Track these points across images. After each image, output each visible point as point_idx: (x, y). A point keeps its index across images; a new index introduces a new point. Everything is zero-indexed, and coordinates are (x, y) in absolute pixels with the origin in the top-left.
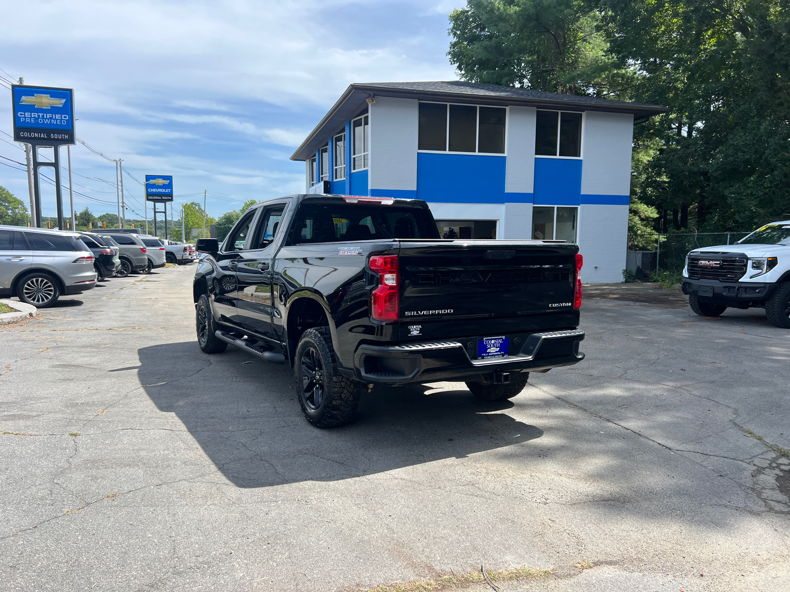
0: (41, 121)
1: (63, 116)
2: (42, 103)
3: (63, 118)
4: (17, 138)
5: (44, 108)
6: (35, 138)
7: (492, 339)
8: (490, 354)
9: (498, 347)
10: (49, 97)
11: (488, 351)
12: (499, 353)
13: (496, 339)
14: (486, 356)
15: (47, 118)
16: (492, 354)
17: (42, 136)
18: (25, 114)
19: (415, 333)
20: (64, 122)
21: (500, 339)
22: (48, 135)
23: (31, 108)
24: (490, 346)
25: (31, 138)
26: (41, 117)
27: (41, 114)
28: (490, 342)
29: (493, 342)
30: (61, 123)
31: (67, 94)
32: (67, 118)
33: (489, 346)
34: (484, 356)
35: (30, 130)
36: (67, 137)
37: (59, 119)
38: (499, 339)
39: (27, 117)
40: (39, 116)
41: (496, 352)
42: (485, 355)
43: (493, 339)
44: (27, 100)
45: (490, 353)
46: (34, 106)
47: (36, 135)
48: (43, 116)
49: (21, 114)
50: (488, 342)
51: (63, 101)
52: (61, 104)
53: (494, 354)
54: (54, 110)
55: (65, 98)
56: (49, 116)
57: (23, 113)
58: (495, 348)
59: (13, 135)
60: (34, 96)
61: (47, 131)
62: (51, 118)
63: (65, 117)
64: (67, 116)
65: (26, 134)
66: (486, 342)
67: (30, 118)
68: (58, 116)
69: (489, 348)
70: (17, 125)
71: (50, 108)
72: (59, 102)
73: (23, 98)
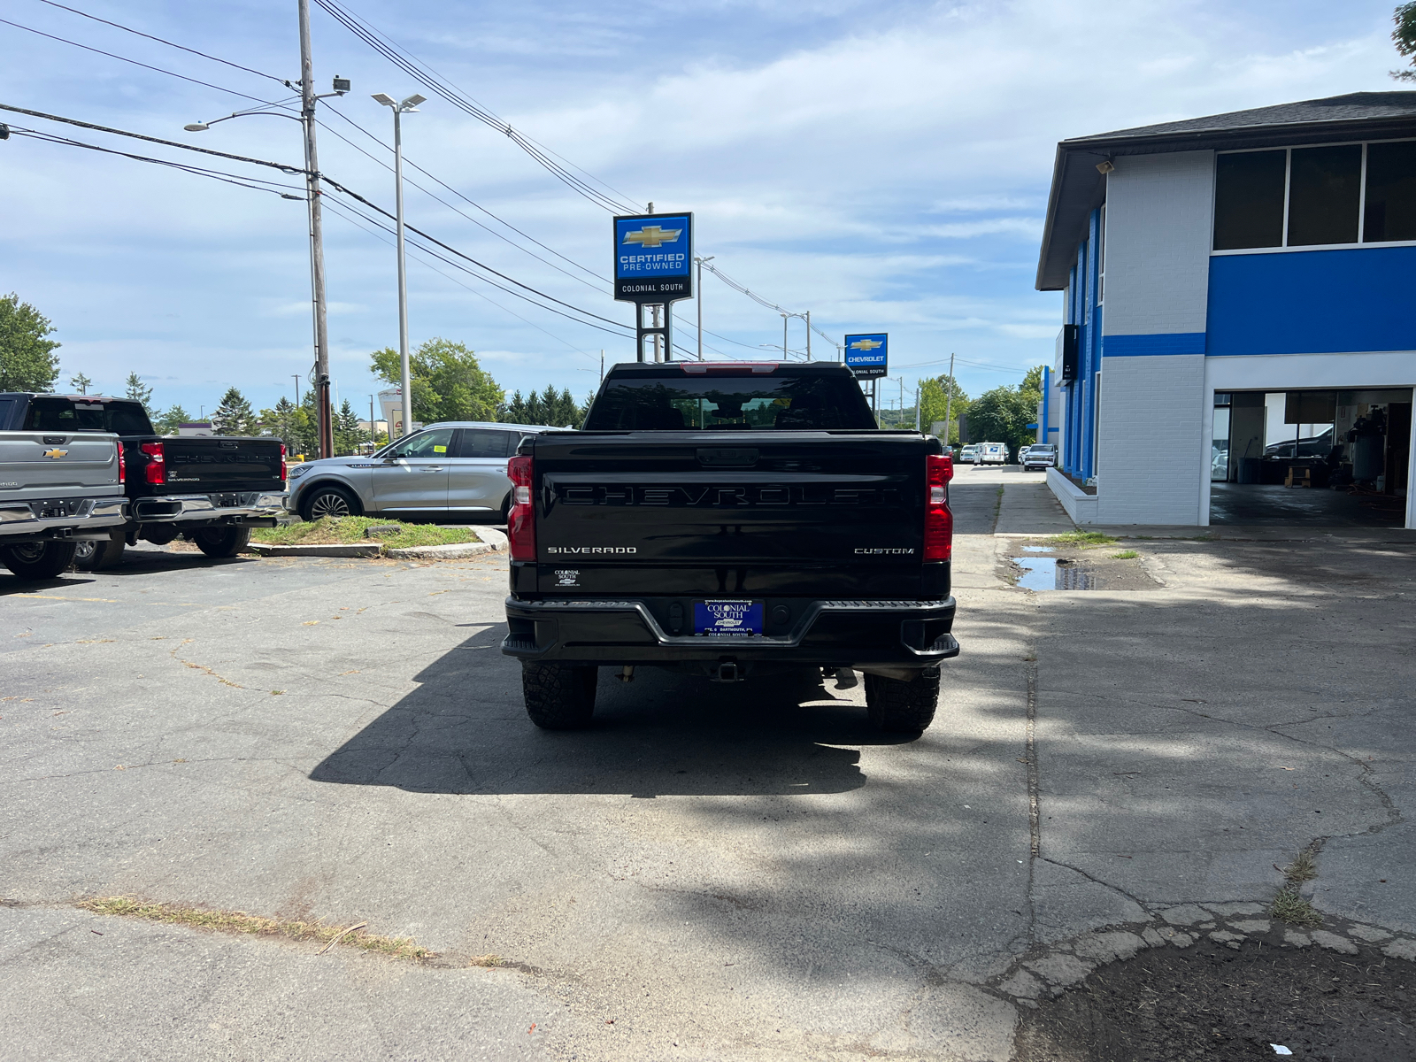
0: (648, 266)
1: (677, 255)
2: (650, 239)
3: (677, 259)
4: (620, 295)
5: (653, 246)
6: (641, 293)
7: (724, 604)
8: (721, 629)
9: (739, 619)
10: (660, 230)
11: (717, 624)
12: (743, 630)
13: (733, 604)
14: (714, 632)
15: (656, 261)
16: (726, 629)
17: (650, 289)
18: (629, 259)
19: (568, 582)
20: (678, 265)
21: (743, 604)
22: (658, 287)
23: (637, 249)
24: (722, 615)
25: (636, 293)
26: (649, 260)
27: (649, 257)
28: (720, 608)
29: (726, 608)
30: (675, 266)
31: (683, 221)
32: (683, 259)
33: (719, 616)
34: (709, 631)
35: (634, 281)
36: (681, 287)
37: (672, 260)
38: (740, 604)
39: (632, 262)
40: (646, 259)
41: (735, 627)
42: (711, 629)
43: (729, 604)
44: (633, 237)
45: (722, 627)
46: (641, 244)
47: (642, 288)
48: (652, 258)
49: (624, 260)
50: (716, 608)
51: (678, 232)
52: (676, 237)
53: (732, 630)
54: (667, 248)
55: (679, 228)
56: (659, 257)
57: (627, 258)
58: (732, 620)
59: (613, 294)
60: (641, 230)
61: (657, 280)
62: (661, 261)
63: (680, 257)
64: (683, 255)
65: (630, 289)
66: (711, 608)
67: (635, 264)
68: (670, 257)
69: (719, 619)
70: (619, 276)
71: (660, 245)
72: (673, 235)
73: (628, 235)
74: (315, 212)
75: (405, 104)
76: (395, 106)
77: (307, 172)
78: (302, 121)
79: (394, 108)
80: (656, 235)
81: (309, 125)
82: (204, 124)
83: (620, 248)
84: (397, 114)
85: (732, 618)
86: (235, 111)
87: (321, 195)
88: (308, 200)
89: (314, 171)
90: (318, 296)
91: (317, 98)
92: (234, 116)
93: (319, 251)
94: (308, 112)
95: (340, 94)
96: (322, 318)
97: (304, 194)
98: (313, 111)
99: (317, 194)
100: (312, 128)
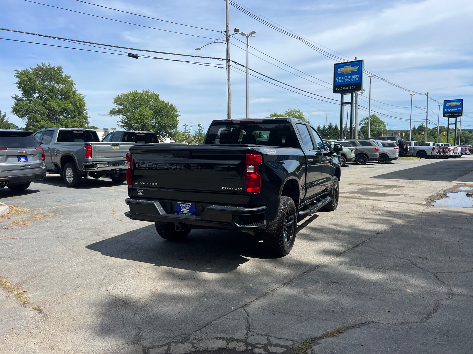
0: (346, 80)
1: (357, 76)
2: (347, 71)
3: (357, 77)
4: (335, 91)
5: (348, 73)
6: (343, 90)
7: (183, 204)
8: (183, 213)
9: (188, 209)
10: (351, 67)
11: (181, 211)
12: (189, 213)
13: (186, 204)
14: (181, 213)
15: (349, 78)
16: (184, 213)
17: (346, 88)
18: (339, 78)
19: (140, 193)
20: (357, 79)
22: (349, 88)
23: (342, 75)
24: (183, 208)
25: (341, 90)
26: (346, 78)
27: (346, 77)
28: (182, 205)
30: (355, 80)
31: (359, 64)
32: (359, 77)
33: (182, 208)
34: (179, 213)
35: (340, 86)
36: (358, 87)
37: (355, 78)
38: (188, 204)
39: (340, 79)
40: (345, 78)
41: (187, 212)
42: (180, 212)
43: (185, 204)
44: (341, 70)
45: (183, 212)
46: (343, 73)
47: (343, 88)
48: (347, 77)
49: (337, 79)
50: (181, 205)
51: (357, 67)
52: (356, 69)
53: (186, 213)
54: (353, 73)
55: (357, 66)
56: (350, 77)
57: (338, 78)
58: (186, 210)
59: (333, 91)
60: (343, 68)
61: (348, 85)
62: (351, 78)
63: (358, 76)
64: (359, 75)
65: (339, 89)
66: (180, 205)
67: (341, 80)
68: (354, 76)
69: (182, 209)
70: (335, 84)
71: (351, 72)
72: (355, 69)
73: (339, 70)
74: (228, 72)
75: (250, 35)
76: (247, 35)
77: (226, 60)
78: (226, 43)
79: (246, 36)
80: (349, 69)
81: (228, 44)
82: (200, 48)
83: (336, 75)
84: (247, 38)
85: (186, 209)
86: (208, 43)
87: (230, 66)
88: (226, 68)
89: (229, 59)
90: (229, 98)
91: (231, 35)
92: (208, 44)
93: (229, 84)
94: (228, 40)
95: (237, 33)
96: (230, 105)
97: (225, 67)
98: (229, 40)
99: (229, 66)
100: (228, 45)
